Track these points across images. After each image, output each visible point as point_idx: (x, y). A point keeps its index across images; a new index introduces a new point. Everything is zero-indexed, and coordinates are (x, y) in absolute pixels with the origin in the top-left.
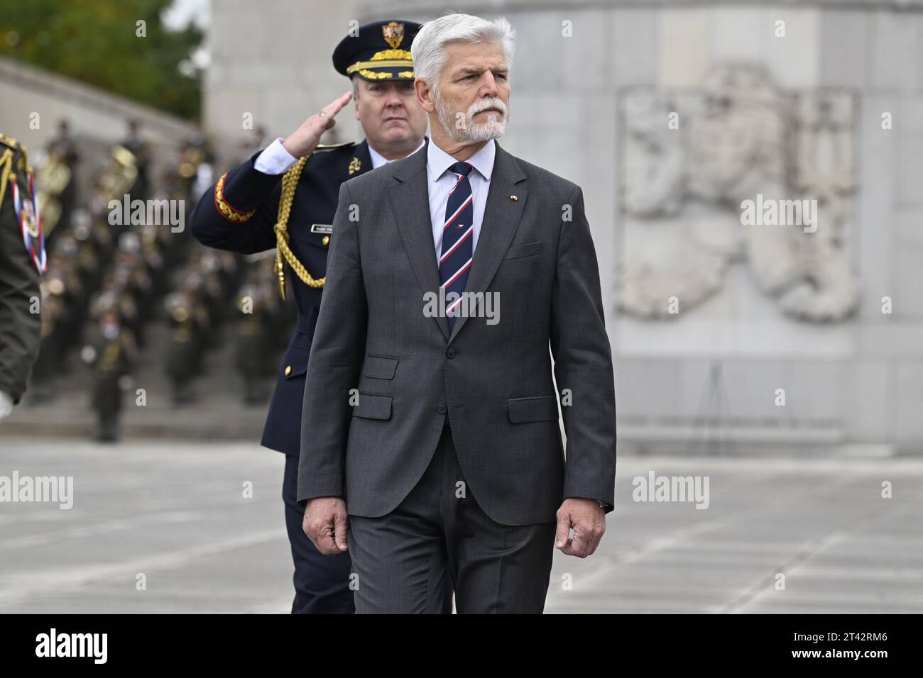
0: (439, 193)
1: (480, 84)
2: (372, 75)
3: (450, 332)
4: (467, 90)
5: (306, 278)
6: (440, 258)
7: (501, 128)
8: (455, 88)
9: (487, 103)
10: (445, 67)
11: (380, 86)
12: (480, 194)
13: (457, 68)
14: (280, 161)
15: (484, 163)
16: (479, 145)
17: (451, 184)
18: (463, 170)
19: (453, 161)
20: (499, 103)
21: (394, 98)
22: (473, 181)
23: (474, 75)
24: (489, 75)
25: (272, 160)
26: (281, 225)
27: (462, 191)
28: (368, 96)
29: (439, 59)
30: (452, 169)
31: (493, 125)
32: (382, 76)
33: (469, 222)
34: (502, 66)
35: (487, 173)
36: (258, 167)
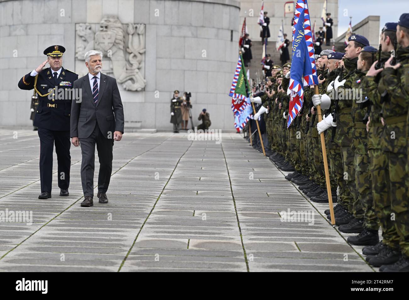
0: (92, 82)
1: (96, 63)
2: (52, 56)
3: (96, 105)
4: (95, 64)
5: (41, 95)
6: (93, 93)
7: (101, 70)
8: (92, 64)
9: (98, 66)
10: (90, 60)
11: (54, 58)
12: (99, 81)
13: (92, 60)
14: (35, 74)
15: (99, 76)
16: (97, 73)
17: (93, 80)
18: (95, 78)
19: (93, 76)
20: (100, 66)
21: (57, 60)
22: (97, 79)
23: (96, 61)
24: (98, 61)
25: (34, 73)
26: (35, 86)
27: (96, 81)
28: (51, 60)
29: (89, 59)
30: (93, 78)
31: (99, 70)
32: (55, 56)
33: (97, 87)
34: (100, 59)
35: (99, 78)
36: (31, 75)
